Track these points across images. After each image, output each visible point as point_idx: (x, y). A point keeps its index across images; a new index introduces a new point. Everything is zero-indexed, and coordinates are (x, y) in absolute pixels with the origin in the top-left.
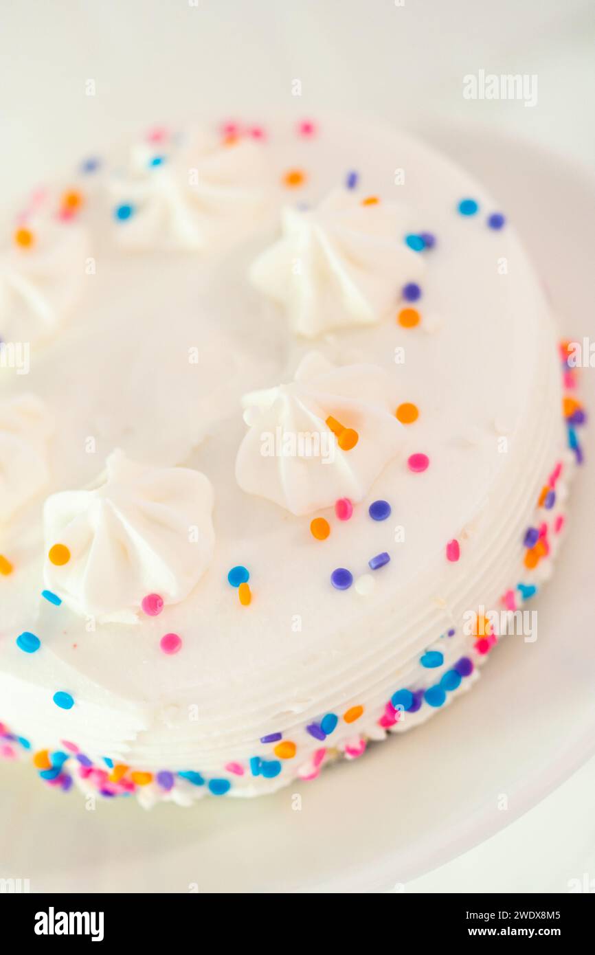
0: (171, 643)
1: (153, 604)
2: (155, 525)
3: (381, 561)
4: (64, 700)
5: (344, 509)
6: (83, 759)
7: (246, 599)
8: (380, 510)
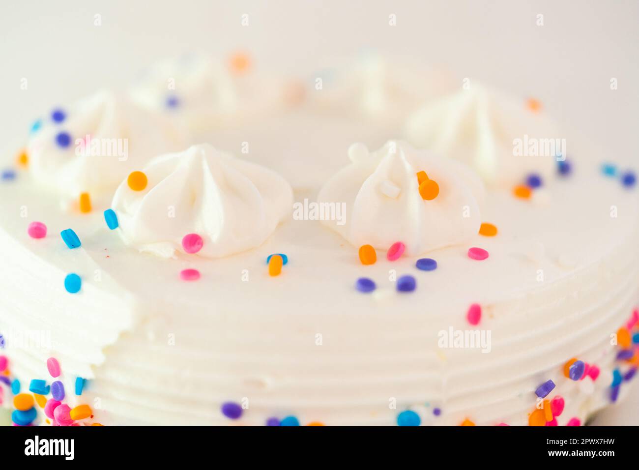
0: (191, 274)
1: (193, 242)
2: (229, 189)
3: (406, 286)
4: (74, 284)
5: (396, 252)
6: (58, 389)
7: (275, 272)
8: (426, 264)
